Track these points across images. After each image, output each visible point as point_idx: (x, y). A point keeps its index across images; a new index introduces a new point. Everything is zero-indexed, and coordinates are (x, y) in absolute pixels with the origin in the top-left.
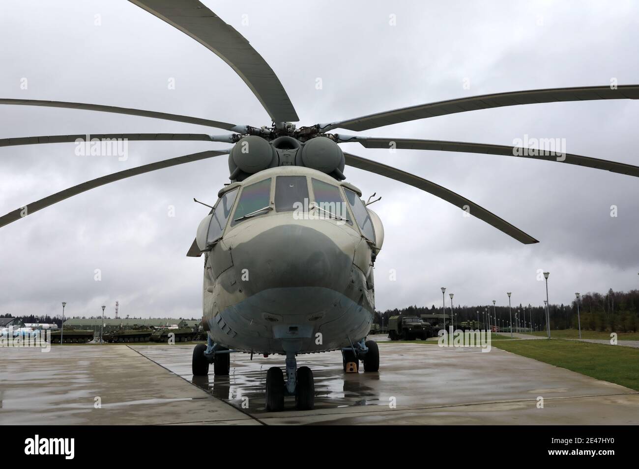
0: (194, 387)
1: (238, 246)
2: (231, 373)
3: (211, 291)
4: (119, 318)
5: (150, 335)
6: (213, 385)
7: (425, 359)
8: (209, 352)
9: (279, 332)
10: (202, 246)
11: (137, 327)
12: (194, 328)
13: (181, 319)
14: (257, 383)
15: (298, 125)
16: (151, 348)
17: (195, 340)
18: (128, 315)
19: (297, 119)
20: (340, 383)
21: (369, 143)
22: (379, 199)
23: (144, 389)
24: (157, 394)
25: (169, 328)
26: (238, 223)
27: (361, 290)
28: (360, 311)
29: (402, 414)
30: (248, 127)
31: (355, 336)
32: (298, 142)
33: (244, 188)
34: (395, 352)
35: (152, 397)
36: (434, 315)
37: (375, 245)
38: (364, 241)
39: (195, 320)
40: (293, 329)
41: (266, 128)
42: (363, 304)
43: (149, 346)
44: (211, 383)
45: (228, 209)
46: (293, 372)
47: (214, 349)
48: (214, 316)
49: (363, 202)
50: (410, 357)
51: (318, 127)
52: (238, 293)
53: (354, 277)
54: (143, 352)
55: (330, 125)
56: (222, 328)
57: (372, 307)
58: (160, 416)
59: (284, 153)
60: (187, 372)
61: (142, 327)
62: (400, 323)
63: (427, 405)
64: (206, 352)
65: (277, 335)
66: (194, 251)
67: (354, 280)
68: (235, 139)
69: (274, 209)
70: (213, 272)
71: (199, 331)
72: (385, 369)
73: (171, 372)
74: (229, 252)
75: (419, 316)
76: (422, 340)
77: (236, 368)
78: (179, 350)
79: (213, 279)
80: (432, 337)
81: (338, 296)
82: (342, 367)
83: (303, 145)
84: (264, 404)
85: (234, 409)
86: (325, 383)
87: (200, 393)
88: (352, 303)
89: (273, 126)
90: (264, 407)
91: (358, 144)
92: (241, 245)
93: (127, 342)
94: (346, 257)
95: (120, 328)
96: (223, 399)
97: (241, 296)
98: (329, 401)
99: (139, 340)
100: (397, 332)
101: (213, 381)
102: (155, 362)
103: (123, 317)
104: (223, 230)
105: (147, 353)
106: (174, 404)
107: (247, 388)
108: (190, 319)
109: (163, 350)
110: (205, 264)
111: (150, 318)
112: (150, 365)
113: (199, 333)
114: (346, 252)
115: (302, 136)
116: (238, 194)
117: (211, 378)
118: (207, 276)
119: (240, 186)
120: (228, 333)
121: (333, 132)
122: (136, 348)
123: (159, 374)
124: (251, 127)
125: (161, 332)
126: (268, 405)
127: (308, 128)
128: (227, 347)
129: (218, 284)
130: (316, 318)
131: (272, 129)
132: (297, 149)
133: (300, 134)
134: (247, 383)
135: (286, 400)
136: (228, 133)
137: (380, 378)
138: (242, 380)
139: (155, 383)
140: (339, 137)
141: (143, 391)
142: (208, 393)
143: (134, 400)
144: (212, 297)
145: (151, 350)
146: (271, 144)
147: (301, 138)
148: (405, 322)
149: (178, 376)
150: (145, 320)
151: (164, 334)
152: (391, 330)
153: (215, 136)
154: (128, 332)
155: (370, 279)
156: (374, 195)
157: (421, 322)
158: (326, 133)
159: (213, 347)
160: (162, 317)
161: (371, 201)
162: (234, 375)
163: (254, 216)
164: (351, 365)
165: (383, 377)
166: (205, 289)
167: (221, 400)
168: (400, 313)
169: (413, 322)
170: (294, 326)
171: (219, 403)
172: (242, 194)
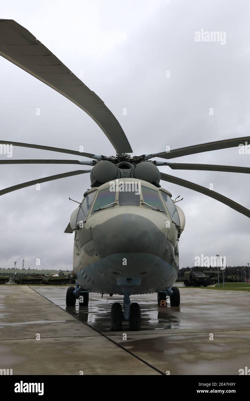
0: (67, 314)
1: (95, 227)
2: (89, 305)
3: (78, 255)
4: (25, 269)
5: (41, 280)
6: (78, 312)
7: (208, 299)
8: (76, 292)
9: (120, 281)
10: (73, 227)
11: (34, 275)
12: (68, 276)
13: (60, 270)
14: (105, 312)
15: (132, 155)
16: (42, 288)
17: (68, 283)
18: (29, 268)
19: (131, 152)
20: (156, 313)
21: (174, 166)
22: (182, 199)
23: (36, 314)
24: (44, 317)
25: (53, 276)
26: (96, 212)
27: (172, 256)
28: (171, 269)
29: (196, 335)
30: (102, 156)
31: (167, 285)
32: (132, 165)
33: (100, 191)
34: (189, 294)
35: (41, 319)
36: (211, 271)
37: (180, 227)
38: (174, 225)
39: (69, 271)
40: (129, 280)
41: (113, 157)
42: (173, 264)
43: (41, 287)
44: (77, 311)
45: (90, 205)
46: (128, 306)
47: (79, 290)
48: (79, 270)
49: (173, 201)
50: (198, 297)
51: (144, 156)
52: (95, 256)
53: (168, 248)
54: (37, 290)
55: (151, 155)
56: (85, 278)
57: (178, 266)
58: (45, 332)
59: (124, 171)
60: (63, 303)
61: (38, 275)
62: (191, 276)
63: (212, 330)
64: (75, 292)
65: (119, 284)
66: (69, 230)
67: (168, 249)
68: (94, 163)
69: (118, 204)
70: (79, 243)
71: (71, 278)
72: (183, 304)
73: (53, 303)
74: (90, 230)
75: (202, 272)
76: (204, 286)
77: (93, 302)
78: (59, 289)
79: (79, 247)
80: (210, 285)
81: (158, 259)
82: (157, 303)
83: (135, 167)
84: (110, 326)
85: (91, 329)
86: (147, 313)
87: (70, 317)
88: (166, 264)
89: (117, 155)
90: (110, 328)
91: (168, 166)
92: (97, 226)
93: (28, 284)
94: (163, 235)
95: (25, 275)
96: (84, 322)
97: (96, 258)
98: (150, 325)
99: (36, 283)
100: (189, 282)
101: (78, 310)
102: (44, 297)
103: (27, 268)
104: (87, 217)
105: (40, 291)
106: (54, 324)
107: (98, 315)
108: (66, 271)
109: (49, 289)
110: (75, 238)
111: (42, 270)
112: (40, 298)
113: (71, 280)
114: (163, 232)
115: (134, 162)
116: (96, 195)
117: (77, 308)
118: (76, 245)
119: (97, 190)
120: (88, 281)
121: (153, 159)
122: (33, 288)
123: (46, 305)
124: (104, 156)
125: (49, 278)
126: (112, 327)
127: (137, 157)
128: (87, 289)
129: (83, 250)
130: (144, 273)
131: (116, 157)
132: (131, 169)
133: (133, 160)
134: (99, 311)
135: (123, 323)
136: (90, 160)
137: (181, 311)
138: (96, 309)
139: (43, 310)
140: (156, 163)
141: (35, 315)
142: (75, 317)
143: (30, 321)
144: (79, 258)
145: (43, 289)
146: (116, 166)
147: (133, 163)
148: (194, 275)
149: (58, 306)
150: (39, 271)
151: (50, 280)
152: (185, 280)
153: (83, 162)
154: (29, 278)
155: (176, 249)
156: (179, 197)
157: (204, 276)
158: (149, 160)
159: (79, 289)
160: (49, 269)
161: (176, 201)
162: (91, 306)
163: (105, 208)
164: (163, 302)
165: (183, 310)
166: (74, 253)
167: (83, 322)
168: (191, 270)
169: (199, 275)
170: (129, 278)
171: (82, 324)
172: (98, 195)
